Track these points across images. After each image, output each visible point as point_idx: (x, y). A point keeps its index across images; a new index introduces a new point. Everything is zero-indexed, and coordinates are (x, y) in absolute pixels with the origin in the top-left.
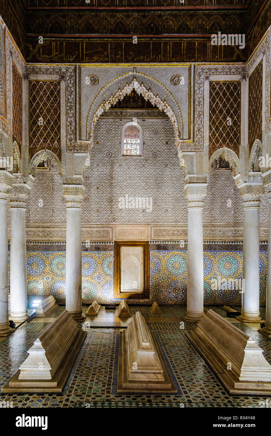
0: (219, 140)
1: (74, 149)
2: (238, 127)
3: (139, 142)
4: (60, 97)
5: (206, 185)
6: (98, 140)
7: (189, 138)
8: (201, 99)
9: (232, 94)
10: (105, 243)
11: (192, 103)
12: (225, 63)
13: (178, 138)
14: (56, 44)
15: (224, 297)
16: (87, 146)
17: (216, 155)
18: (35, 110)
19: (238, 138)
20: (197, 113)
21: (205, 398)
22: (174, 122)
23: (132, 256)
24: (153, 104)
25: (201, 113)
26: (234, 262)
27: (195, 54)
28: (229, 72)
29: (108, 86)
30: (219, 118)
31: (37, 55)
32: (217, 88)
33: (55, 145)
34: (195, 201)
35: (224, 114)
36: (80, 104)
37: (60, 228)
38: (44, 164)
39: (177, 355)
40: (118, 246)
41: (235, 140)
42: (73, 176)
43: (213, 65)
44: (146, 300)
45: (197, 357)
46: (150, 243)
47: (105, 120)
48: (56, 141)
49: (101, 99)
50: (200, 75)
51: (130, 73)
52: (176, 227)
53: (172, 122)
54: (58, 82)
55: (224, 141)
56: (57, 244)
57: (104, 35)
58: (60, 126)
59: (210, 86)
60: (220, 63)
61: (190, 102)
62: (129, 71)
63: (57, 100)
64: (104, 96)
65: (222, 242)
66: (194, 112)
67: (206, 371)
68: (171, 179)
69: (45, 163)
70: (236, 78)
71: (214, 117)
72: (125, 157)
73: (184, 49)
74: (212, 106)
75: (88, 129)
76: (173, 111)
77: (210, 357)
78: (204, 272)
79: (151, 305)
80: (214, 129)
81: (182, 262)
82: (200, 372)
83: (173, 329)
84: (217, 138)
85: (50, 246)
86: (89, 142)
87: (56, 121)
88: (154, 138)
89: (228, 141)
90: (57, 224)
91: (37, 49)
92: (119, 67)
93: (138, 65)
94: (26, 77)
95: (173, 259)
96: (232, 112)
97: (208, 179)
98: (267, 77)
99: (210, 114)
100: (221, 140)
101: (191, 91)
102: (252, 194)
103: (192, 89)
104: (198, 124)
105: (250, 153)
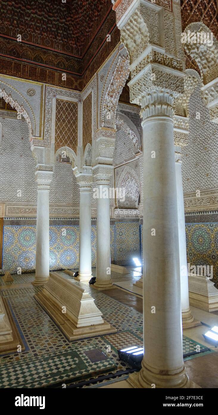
0: (63, 141)
2: (76, 133)
5: (52, 172)
7: (40, 136)
8: (50, 110)
9: (72, 110)
11: (43, 111)
12: (67, 89)
13: (31, 135)
15: (66, 263)
17: (59, 151)
19: (76, 141)
20: (47, 119)
21: (49, 349)
22: (29, 123)
24: (12, 106)
25: (49, 119)
26: (73, 234)
27: (46, 78)
28: (70, 95)
30: (62, 125)
32: (62, 104)
34: (44, 185)
35: (66, 123)
39: (25, 316)
41: (74, 142)
43: (59, 89)
45: (43, 314)
46: (4, 219)
50: (49, 93)
52: (27, 205)
53: (27, 122)
55: (66, 142)
59: (57, 102)
60: (64, 88)
61: (41, 110)
65: (64, 218)
66: (44, 118)
67: (51, 325)
68: (24, 166)
70: (74, 100)
71: (59, 124)
73: (38, 73)
74: (57, 116)
76: (28, 114)
77: (54, 313)
78: (50, 243)
79: (4, 275)
80: (59, 132)
81: (32, 235)
82: (46, 327)
84: (61, 139)
88: (12, 133)
89: (69, 142)
95: (25, 233)
96: (71, 122)
97: (54, 168)
98: (94, 104)
99: (56, 121)
100: (64, 141)
101: (42, 103)
102: (85, 182)
103: (43, 101)
104: (48, 127)
105: (84, 152)
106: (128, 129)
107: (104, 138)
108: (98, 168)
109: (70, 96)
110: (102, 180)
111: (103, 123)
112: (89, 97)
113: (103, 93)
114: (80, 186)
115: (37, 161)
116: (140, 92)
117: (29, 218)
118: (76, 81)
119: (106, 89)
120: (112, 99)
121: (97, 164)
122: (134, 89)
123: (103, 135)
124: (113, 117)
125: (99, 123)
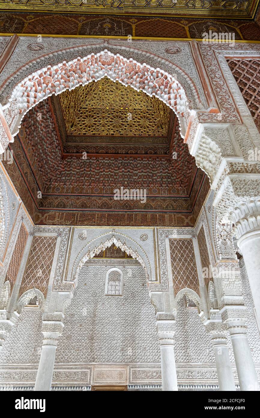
1: (59, 288)
2: (195, 271)
4: (55, 248)
5: (174, 321)
7: (157, 280)
8: (164, 251)
9: (187, 247)
11: (157, 254)
12: (179, 227)
13: (147, 280)
14: (59, 214)
16: (71, 286)
17: (180, 294)
18: (33, 257)
19: (196, 280)
20: (162, 261)
22: (145, 267)
24: (128, 254)
25: (164, 260)
27: (157, 221)
29: (93, 241)
30: (179, 265)
31: (44, 221)
32: (175, 243)
33: (43, 285)
34: (166, 338)
35: (183, 262)
36: (70, 253)
41: (194, 282)
42: (54, 313)
43: (170, 229)
46: (128, 387)
48: (45, 282)
49: (87, 250)
50: (161, 235)
51: (110, 233)
52: (154, 367)
53: (143, 267)
54: (55, 238)
55: (186, 282)
57: (94, 209)
58: (50, 269)
59: (170, 242)
60: (176, 227)
61: (155, 253)
62: (110, 231)
63: (52, 250)
64: (90, 247)
66: (159, 260)
69: (37, 302)
70: (188, 237)
71: (175, 264)
72: (107, 297)
73: (149, 218)
74: (172, 256)
75: (73, 272)
76: (142, 259)
80: (176, 273)
84: (179, 280)
86: (73, 283)
87: (48, 265)
88: (132, 281)
89: (189, 282)
91: (45, 217)
92: (102, 229)
93: (116, 228)
94: (32, 234)
96: (188, 260)
97: (176, 317)
98: (208, 236)
99: (171, 261)
100: (183, 282)
102: (217, 331)
103: (156, 244)
104: (163, 269)
105: (208, 292)
108: (226, 311)
109: (182, 233)
110: (235, 327)
112: (202, 231)
113: (213, 223)
115: (156, 309)
118: (187, 218)
119: (215, 218)
120: (224, 227)
121: (224, 306)
124: (231, 247)
125: (216, 255)
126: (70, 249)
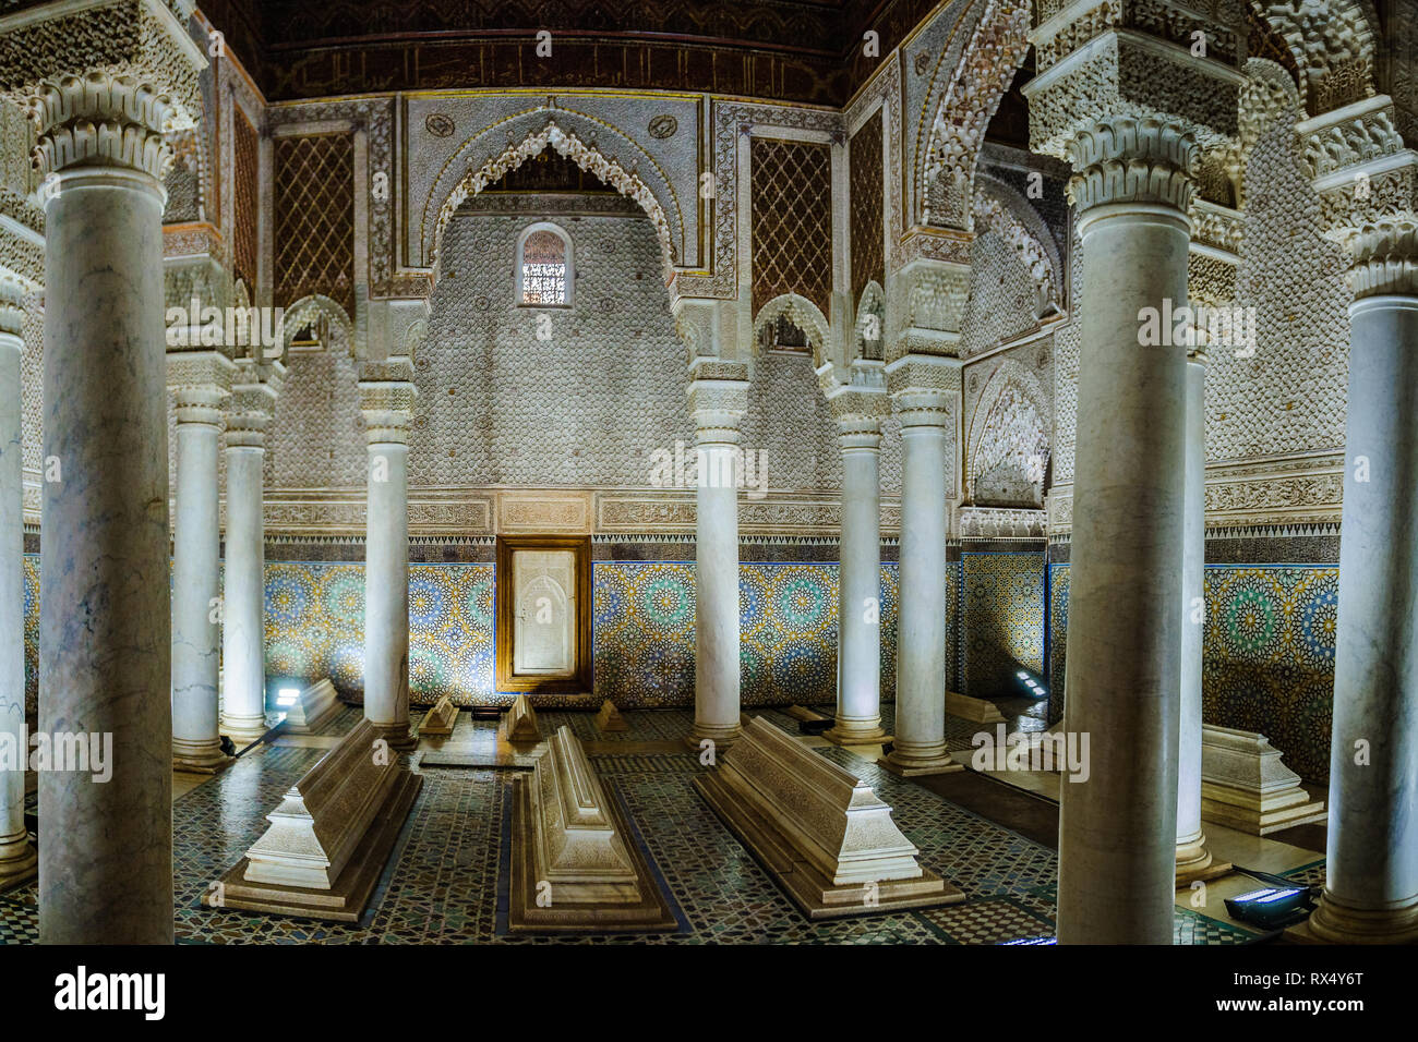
0: (779, 275)
1: (389, 289)
2: (826, 247)
3: (563, 270)
4: (352, 170)
5: (746, 385)
6: (452, 267)
7: (701, 265)
8: (730, 175)
9: (808, 170)
10: (471, 541)
12: (789, 103)
13: (669, 263)
14: (344, 56)
15: (793, 684)
16: (425, 281)
17: (770, 312)
18: (290, 203)
19: (826, 273)
20: (721, 206)
22: (660, 223)
23: (545, 577)
24: (602, 179)
25: (730, 206)
26: (817, 592)
27: (711, 76)
28: (801, 123)
30: (777, 222)
32: (771, 154)
33: (339, 283)
34: (717, 428)
35: (791, 215)
36: (405, 181)
37: (349, 498)
38: (309, 334)
39: (672, 838)
40: (506, 549)
41: (819, 279)
42: (385, 358)
43: (758, 105)
44: (582, 696)
45: (725, 838)
46: (593, 540)
47: (472, 219)
48: (342, 272)
49: (461, 168)
50: (726, 123)
51: (540, 109)
52: (663, 496)
53: (655, 223)
54: (348, 136)
55: (791, 278)
56: (341, 542)
58: (352, 235)
59: (752, 148)
60: (777, 102)
62: (536, 105)
63: (345, 176)
64: (470, 160)
65: (788, 539)
67: (748, 872)
68: (650, 368)
69: (312, 330)
70: (818, 137)
71: (763, 219)
72: (525, 311)
73: (683, 63)
74: (758, 194)
75: (425, 240)
76: (655, 197)
77: (759, 837)
78: (741, 621)
79: (598, 710)
80: (764, 246)
81: (682, 592)
82: (733, 874)
83: (658, 771)
84: (773, 269)
85: (322, 548)
86: (430, 272)
87: (342, 224)
88: (605, 263)
89: (800, 278)
90: (341, 489)
92: (509, 96)
93: (561, 93)
95: (657, 586)
97: (750, 371)
98: (893, 146)
99: (753, 210)
100: (782, 276)
101: (703, 154)
102: (862, 415)
103: (707, 150)
104: (724, 233)
105: (856, 312)
106: (1018, 230)
107: (930, 263)
108: (907, 369)
109: (799, 124)
110: (920, 409)
111: (927, 211)
112: (874, 127)
113: (925, 110)
114: (845, 430)
115: (693, 348)
116: (1071, 119)
117: (669, 538)
118: (823, 77)
119: (937, 97)
120: (961, 131)
121: (902, 356)
122: (1045, 106)
123: (927, 254)
124: (962, 192)
125: (910, 210)
126: (405, 169)
